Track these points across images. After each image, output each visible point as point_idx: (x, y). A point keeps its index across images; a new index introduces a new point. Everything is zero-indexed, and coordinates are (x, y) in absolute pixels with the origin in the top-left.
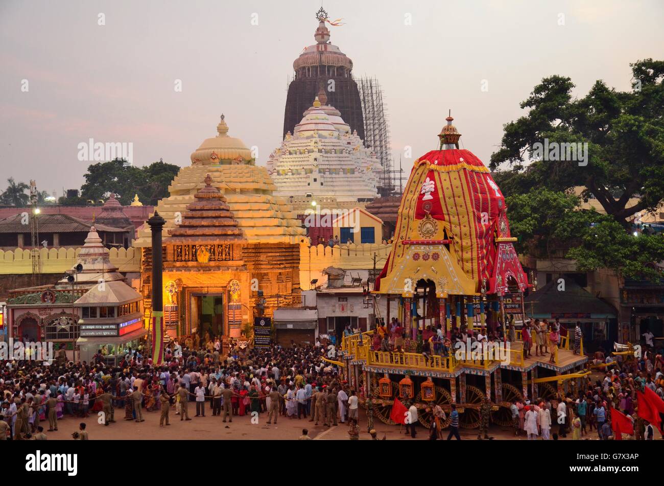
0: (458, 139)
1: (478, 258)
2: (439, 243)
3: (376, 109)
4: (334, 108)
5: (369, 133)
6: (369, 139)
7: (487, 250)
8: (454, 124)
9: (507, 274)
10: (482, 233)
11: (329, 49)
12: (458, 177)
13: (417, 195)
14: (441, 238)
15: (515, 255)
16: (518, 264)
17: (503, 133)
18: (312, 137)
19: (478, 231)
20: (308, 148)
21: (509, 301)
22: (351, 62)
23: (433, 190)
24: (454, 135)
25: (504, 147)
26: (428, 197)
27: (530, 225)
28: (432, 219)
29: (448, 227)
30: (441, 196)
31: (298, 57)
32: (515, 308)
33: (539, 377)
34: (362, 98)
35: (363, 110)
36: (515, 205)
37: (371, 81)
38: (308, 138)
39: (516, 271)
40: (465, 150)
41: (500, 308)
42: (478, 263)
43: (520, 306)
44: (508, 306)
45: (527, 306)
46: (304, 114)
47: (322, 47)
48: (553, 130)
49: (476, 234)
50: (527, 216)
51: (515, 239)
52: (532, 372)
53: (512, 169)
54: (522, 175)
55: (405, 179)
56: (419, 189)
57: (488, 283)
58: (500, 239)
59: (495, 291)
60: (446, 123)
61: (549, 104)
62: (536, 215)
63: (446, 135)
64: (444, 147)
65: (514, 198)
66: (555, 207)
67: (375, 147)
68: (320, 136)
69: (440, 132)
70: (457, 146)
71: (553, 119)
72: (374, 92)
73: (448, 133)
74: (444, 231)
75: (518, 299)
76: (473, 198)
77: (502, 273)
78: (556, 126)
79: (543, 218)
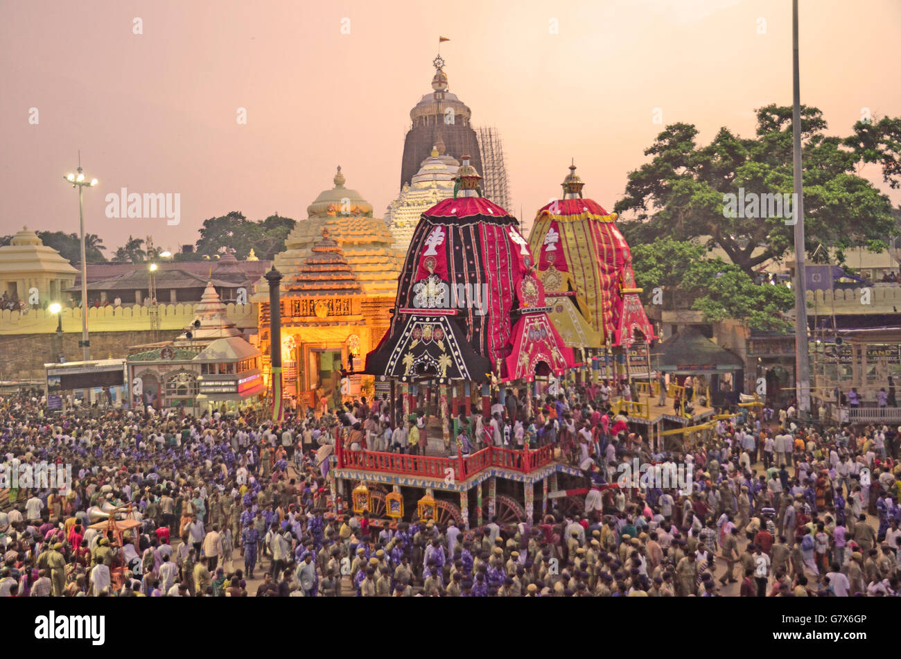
0: (581, 188)
1: (603, 309)
2: (563, 295)
3: (495, 158)
4: (452, 158)
5: (488, 184)
6: (489, 189)
7: (613, 302)
8: (577, 173)
9: (633, 326)
10: (606, 283)
11: (447, 96)
12: (581, 228)
13: (540, 246)
14: (565, 289)
15: (641, 306)
16: (644, 316)
17: (626, 181)
18: (430, 187)
19: (603, 282)
20: (426, 199)
21: (635, 353)
22: (469, 111)
23: (557, 241)
24: (577, 184)
25: (628, 196)
26: (552, 248)
27: (656, 275)
28: (555, 270)
29: (572, 279)
30: (564, 246)
31: (415, 106)
32: (640, 360)
33: (665, 430)
34: (481, 147)
35: (482, 159)
36: (641, 255)
37: (490, 129)
38: (427, 189)
39: (642, 323)
40: (588, 200)
41: (626, 360)
42: (603, 315)
43: (645, 358)
44: (633, 359)
45: (653, 358)
46: (422, 164)
47: (439, 95)
48: (678, 178)
49: (601, 285)
50: (651, 266)
51: (640, 290)
52: (658, 425)
53: (636, 218)
54: (647, 225)
55: (526, 229)
56: (542, 240)
57: (614, 335)
58: (625, 290)
59: (621, 344)
60: (569, 172)
61: (672, 151)
62: (662, 265)
63: (569, 184)
64: (568, 197)
65: (640, 248)
66: (680, 257)
67: (495, 197)
68: (439, 187)
69: (562, 181)
70: (581, 195)
71: (677, 166)
72: (493, 140)
73: (571, 182)
74: (569, 282)
75: (643, 351)
76: (597, 249)
77: (627, 325)
78: (680, 174)
79: (669, 268)
